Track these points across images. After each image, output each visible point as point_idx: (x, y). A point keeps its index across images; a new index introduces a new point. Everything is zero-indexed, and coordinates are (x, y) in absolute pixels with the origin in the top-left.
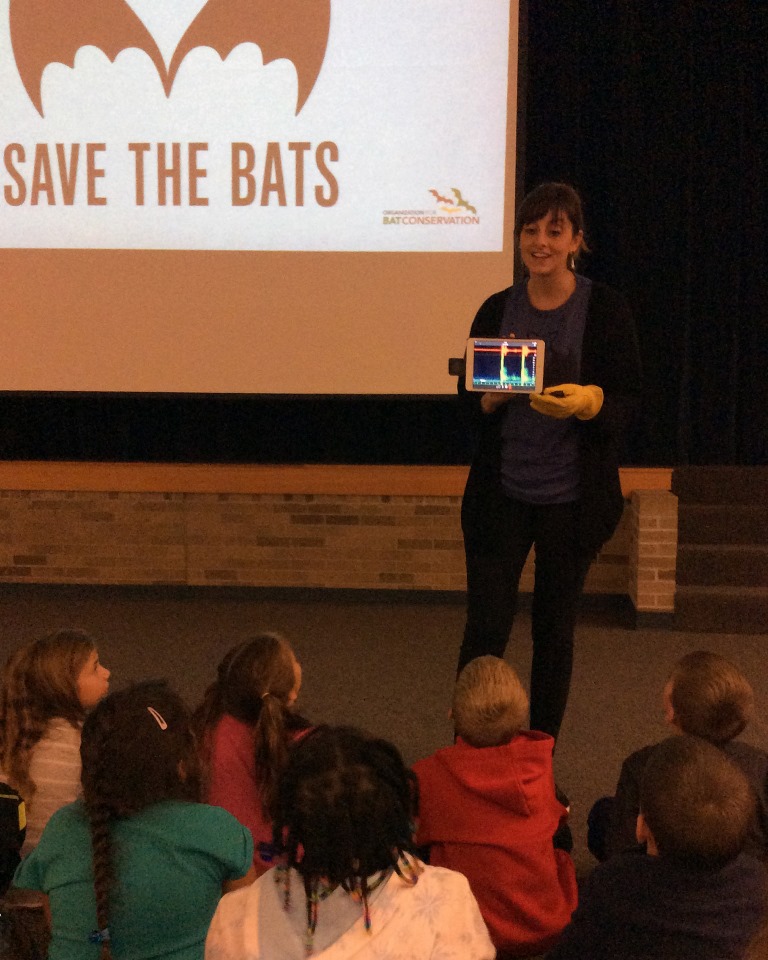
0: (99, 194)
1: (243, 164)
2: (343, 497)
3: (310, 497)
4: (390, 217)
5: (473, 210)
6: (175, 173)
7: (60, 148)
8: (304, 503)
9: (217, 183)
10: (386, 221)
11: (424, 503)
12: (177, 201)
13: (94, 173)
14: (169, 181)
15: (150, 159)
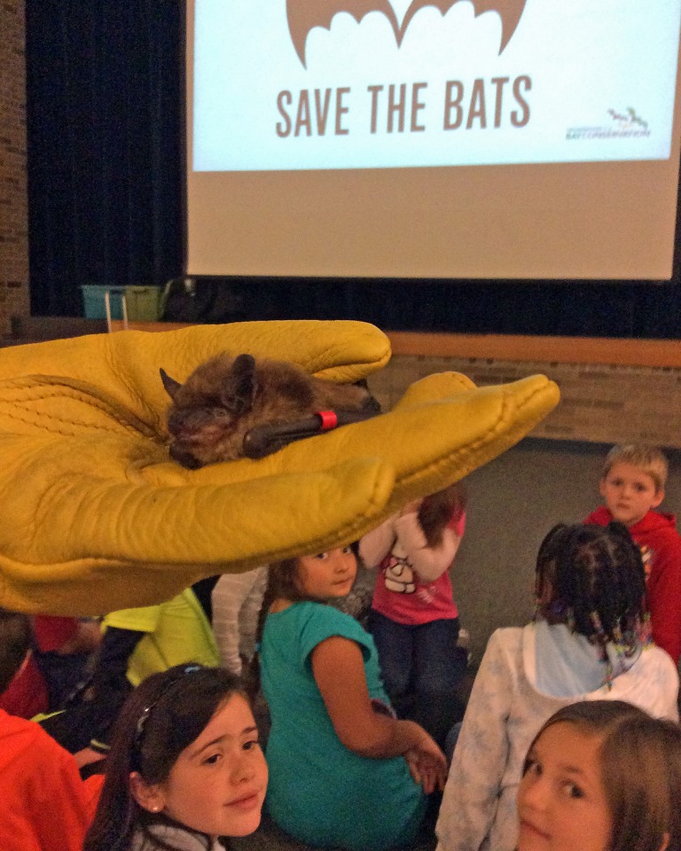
0: (343, 126)
1: (454, 97)
2: (518, 361)
3: (490, 361)
4: (572, 133)
5: (645, 125)
6: (401, 107)
7: (317, 92)
8: (484, 365)
9: (432, 114)
10: (568, 136)
11: (587, 369)
12: (401, 129)
13: (341, 110)
14: (396, 114)
15: (383, 97)
